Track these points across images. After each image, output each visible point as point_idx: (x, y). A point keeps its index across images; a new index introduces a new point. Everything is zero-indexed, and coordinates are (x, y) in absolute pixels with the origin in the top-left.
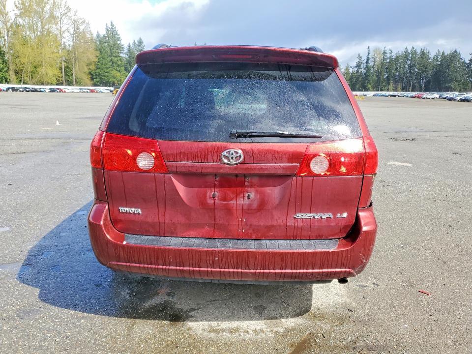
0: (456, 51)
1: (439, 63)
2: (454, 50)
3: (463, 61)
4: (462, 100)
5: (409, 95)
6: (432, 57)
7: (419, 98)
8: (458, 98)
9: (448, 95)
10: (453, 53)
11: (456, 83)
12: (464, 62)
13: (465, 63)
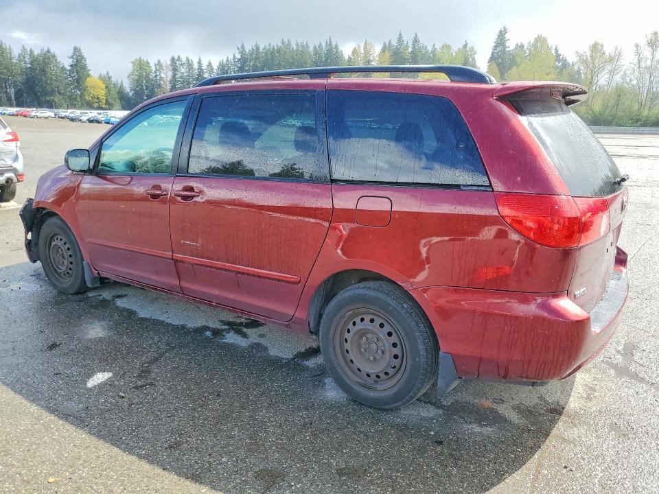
0: (48, 51)
1: (29, 66)
2: (46, 49)
3: (61, 66)
4: (90, 121)
5: (8, 112)
6: (17, 55)
7: (25, 116)
8: (84, 118)
9: (67, 114)
10: (45, 54)
11: (61, 97)
12: (63, 69)
13: (65, 69)
